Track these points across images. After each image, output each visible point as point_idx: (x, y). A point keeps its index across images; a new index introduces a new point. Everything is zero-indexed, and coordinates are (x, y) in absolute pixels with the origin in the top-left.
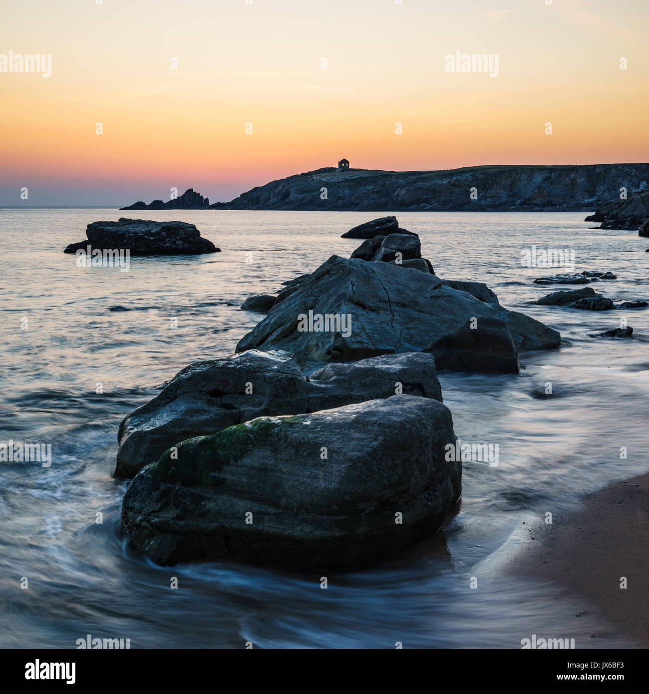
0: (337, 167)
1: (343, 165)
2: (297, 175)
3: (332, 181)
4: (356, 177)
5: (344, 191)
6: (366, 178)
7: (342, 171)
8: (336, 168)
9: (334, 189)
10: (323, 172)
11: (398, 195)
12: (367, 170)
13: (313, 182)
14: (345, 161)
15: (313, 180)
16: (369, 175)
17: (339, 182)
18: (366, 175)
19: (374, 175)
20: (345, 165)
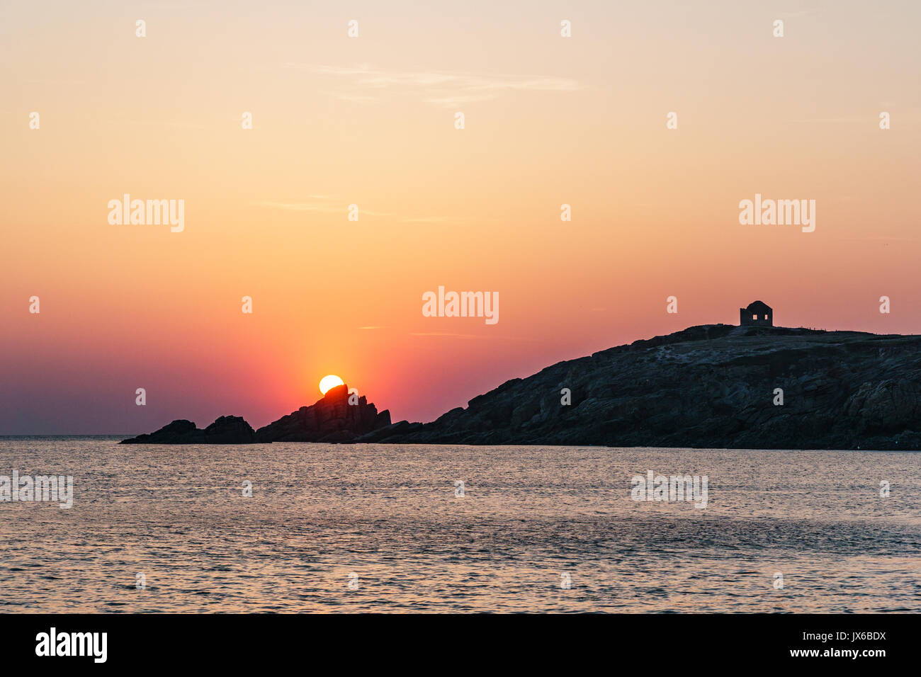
0: (737, 323)
1: (755, 317)
2: (625, 347)
3: (704, 361)
4: (774, 350)
5: (736, 389)
6: (802, 354)
7: (748, 334)
8: (731, 327)
9: (706, 385)
10: (693, 339)
11: (862, 402)
12: (822, 332)
13: (653, 365)
14: (759, 308)
15: (654, 359)
16: (811, 345)
17: (721, 365)
18: (804, 346)
19: (826, 345)
20: (761, 317)
